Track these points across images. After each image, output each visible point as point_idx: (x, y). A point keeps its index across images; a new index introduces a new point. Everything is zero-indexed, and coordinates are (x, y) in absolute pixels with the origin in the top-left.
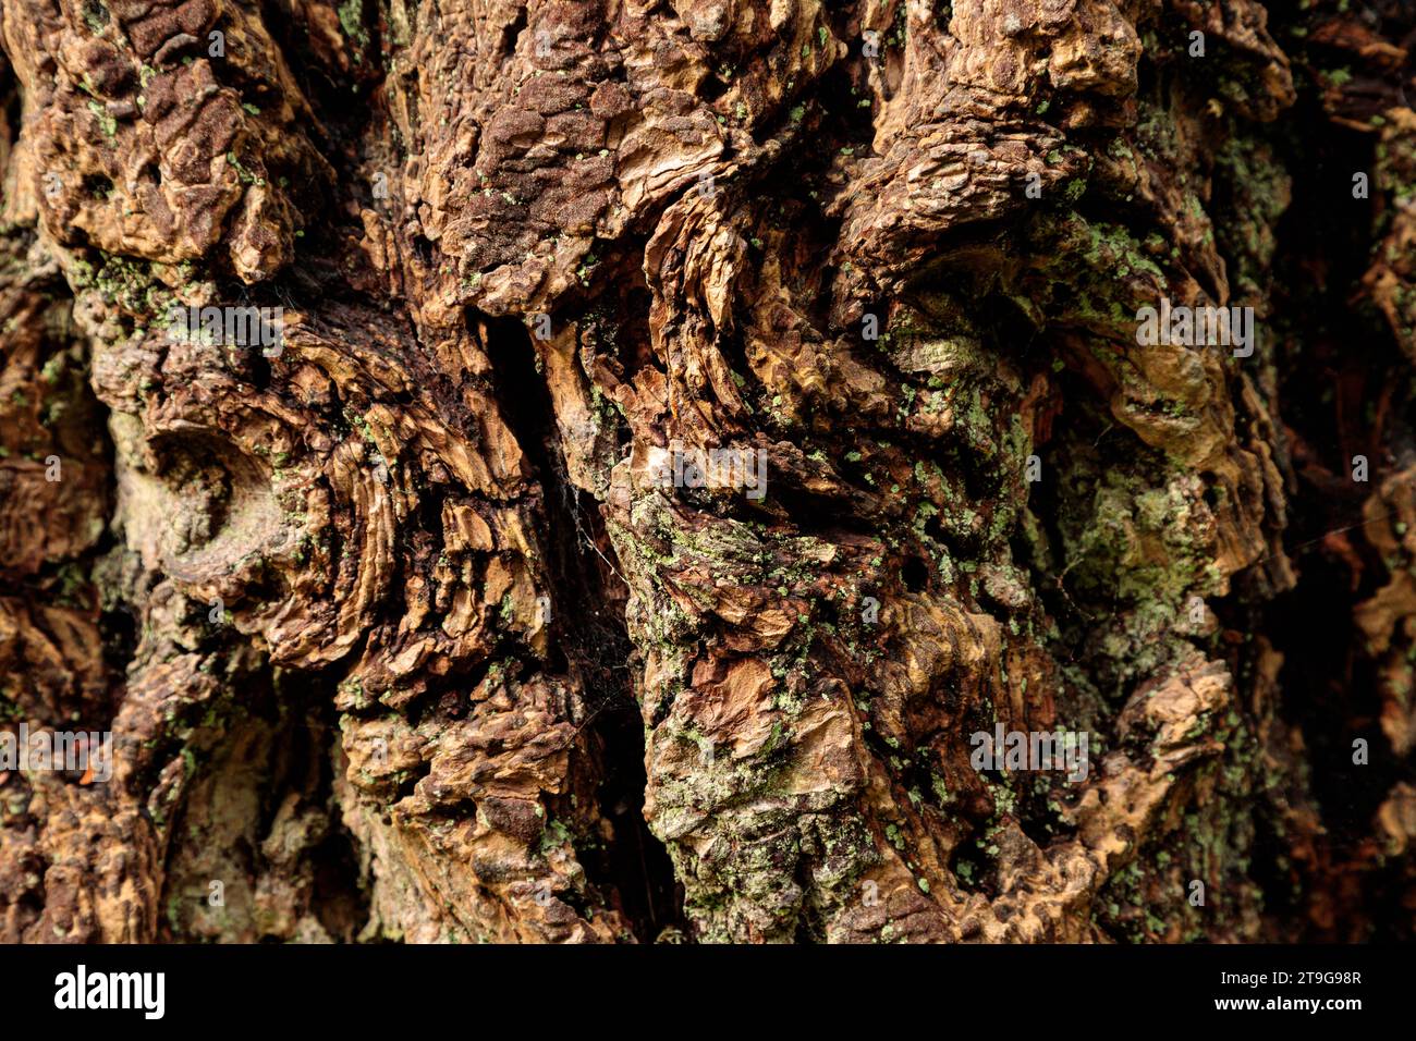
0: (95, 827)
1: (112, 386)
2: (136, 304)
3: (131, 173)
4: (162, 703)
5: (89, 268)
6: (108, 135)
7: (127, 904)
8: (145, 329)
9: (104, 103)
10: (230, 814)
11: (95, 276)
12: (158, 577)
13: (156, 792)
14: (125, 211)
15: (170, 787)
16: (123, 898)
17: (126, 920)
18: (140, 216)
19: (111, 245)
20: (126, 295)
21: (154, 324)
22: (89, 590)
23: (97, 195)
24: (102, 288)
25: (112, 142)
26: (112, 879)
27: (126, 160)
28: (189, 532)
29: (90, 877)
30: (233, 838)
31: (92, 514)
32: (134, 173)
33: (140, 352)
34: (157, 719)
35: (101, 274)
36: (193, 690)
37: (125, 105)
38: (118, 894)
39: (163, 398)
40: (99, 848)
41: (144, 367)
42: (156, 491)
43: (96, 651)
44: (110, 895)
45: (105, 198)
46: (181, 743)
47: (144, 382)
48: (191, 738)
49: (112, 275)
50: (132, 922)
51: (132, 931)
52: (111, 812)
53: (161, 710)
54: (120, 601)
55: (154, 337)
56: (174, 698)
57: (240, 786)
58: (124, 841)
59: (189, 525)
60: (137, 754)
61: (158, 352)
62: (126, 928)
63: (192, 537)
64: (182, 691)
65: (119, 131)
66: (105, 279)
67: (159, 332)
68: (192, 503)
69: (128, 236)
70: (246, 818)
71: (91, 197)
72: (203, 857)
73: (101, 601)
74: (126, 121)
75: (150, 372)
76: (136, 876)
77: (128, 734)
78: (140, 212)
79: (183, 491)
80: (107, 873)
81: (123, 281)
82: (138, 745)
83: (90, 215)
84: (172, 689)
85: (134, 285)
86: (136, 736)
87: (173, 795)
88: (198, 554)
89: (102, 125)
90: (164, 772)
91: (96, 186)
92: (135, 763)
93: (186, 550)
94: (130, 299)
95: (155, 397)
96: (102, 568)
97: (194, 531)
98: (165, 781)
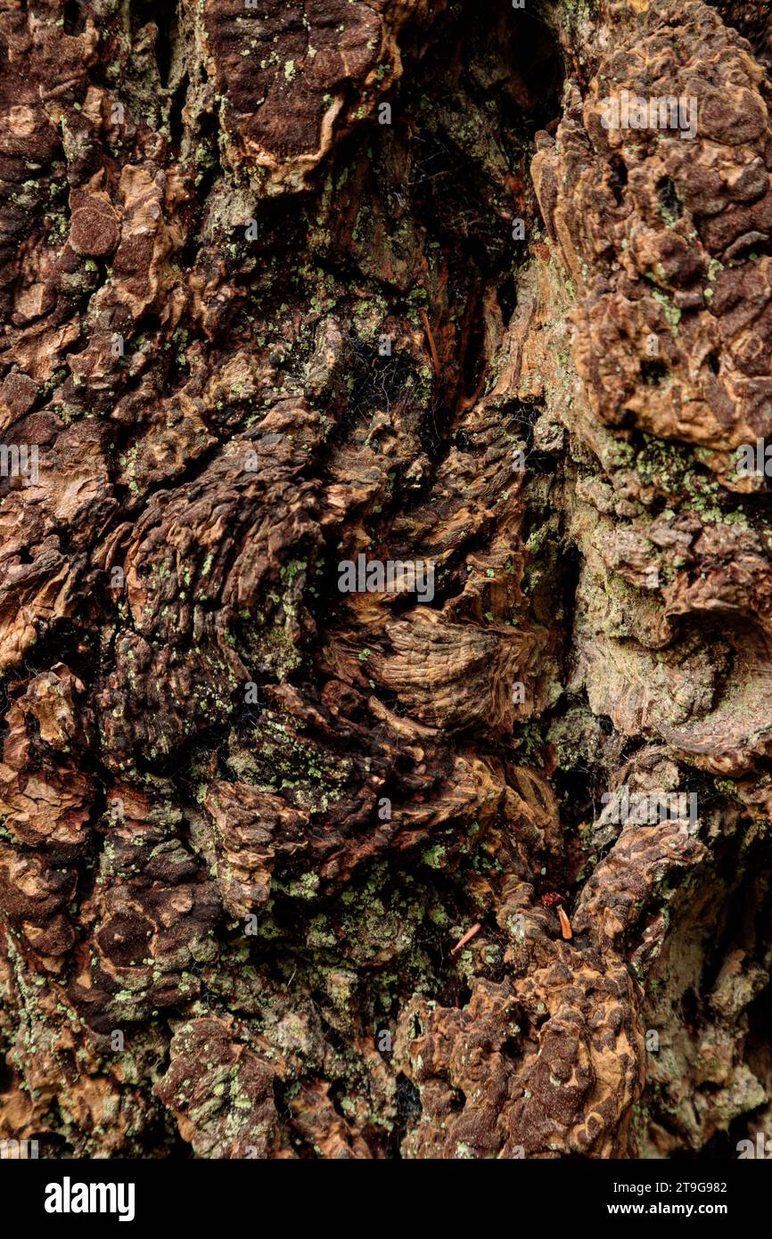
0: (590, 982)
1: (637, 563)
2: (675, 486)
3: (695, 362)
4: (650, 865)
5: (630, 450)
6: (672, 324)
7: (625, 1059)
8: (676, 510)
9: (671, 294)
10: (681, 968)
11: (634, 459)
12: (635, 744)
13: (641, 948)
14: (685, 398)
15: (655, 944)
16: (619, 1051)
17: (623, 1074)
18: (699, 404)
19: (663, 430)
20: (665, 477)
21: (686, 506)
22: (546, 750)
23: (651, 380)
24: (641, 469)
25: (675, 331)
26: (607, 1033)
27: (689, 349)
28: (693, 704)
29: (588, 1032)
30: (683, 990)
31: (553, 677)
32: (698, 363)
33: (673, 533)
34: (648, 880)
35: (641, 455)
36: (688, 853)
37: (694, 295)
38: (613, 1048)
39: (693, 578)
40: (591, 1002)
41: (679, 546)
42: (638, 661)
43: (553, 808)
44: (606, 1048)
45: (657, 384)
46: (663, 902)
47: (678, 561)
48: (674, 899)
49: (651, 457)
50: (629, 1075)
51: (628, 1083)
52: (603, 969)
53: (652, 872)
54: (582, 761)
55: (685, 519)
56: (666, 861)
57: (689, 942)
58: (619, 998)
59: (693, 697)
60: (627, 913)
61: (692, 533)
62: (623, 1081)
63: (695, 708)
64: (677, 855)
65: (683, 321)
66: (645, 460)
67: (691, 513)
68: (697, 676)
69: (683, 422)
70: (694, 973)
71: (645, 382)
72: (660, 1008)
73: (557, 761)
74: (690, 312)
75: (685, 552)
76: (629, 1031)
77: (619, 894)
78: (697, 400)
79: (686, 664)
80: (602, 1026)
81: (661, 463)
82: (629, 904)
83: (646, 400)
84: (664, 852)
85: (674, 468)
86: (627, 896)
87: (655, 952)
88: (698, 725)
89: (667, 314)
90: (648, 930)
91: (653, 371)
92: (626, 922)
93: (685, 721)
94: (669, 482)
95: (685, 575)
96: (559, 730)
97: (697, 703)
98: (649, 939)
